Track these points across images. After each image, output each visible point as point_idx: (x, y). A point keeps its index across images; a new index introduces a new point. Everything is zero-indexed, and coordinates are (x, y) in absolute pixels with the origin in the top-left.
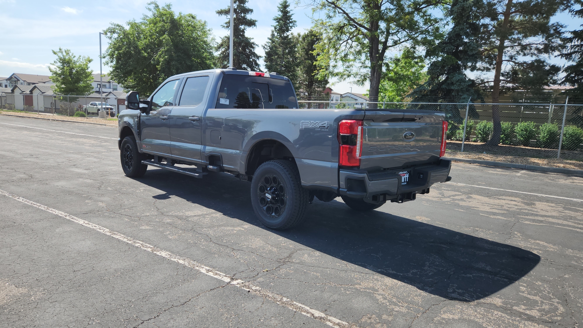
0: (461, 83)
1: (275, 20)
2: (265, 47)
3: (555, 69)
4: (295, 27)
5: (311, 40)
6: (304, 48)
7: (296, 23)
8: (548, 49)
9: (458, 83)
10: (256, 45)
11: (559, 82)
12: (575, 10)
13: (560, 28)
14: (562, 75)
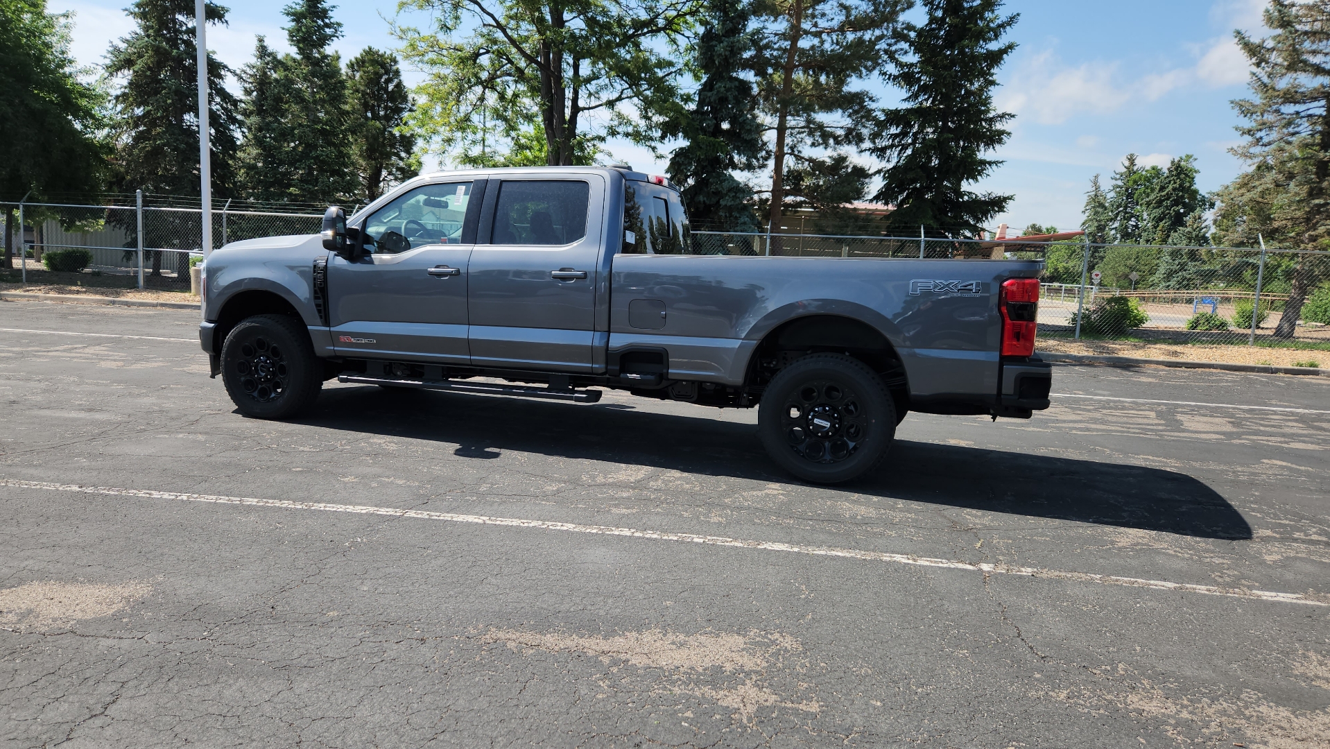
0: (736, 193)
1: (288, 14)
2: (243, 75)
3: (860, 173)
4: (340, 37)
5: (376, 73)
6: (357, 91)
7: (340, 29)
8: (852, 136)
9: (732, 194)
10: (229, 70)
11: (871, 197)
12: (888, 73)
13: (870, 103)
14: (876, 185)
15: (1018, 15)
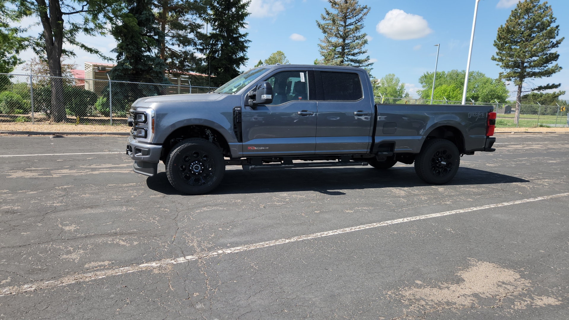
15: (251, 1)
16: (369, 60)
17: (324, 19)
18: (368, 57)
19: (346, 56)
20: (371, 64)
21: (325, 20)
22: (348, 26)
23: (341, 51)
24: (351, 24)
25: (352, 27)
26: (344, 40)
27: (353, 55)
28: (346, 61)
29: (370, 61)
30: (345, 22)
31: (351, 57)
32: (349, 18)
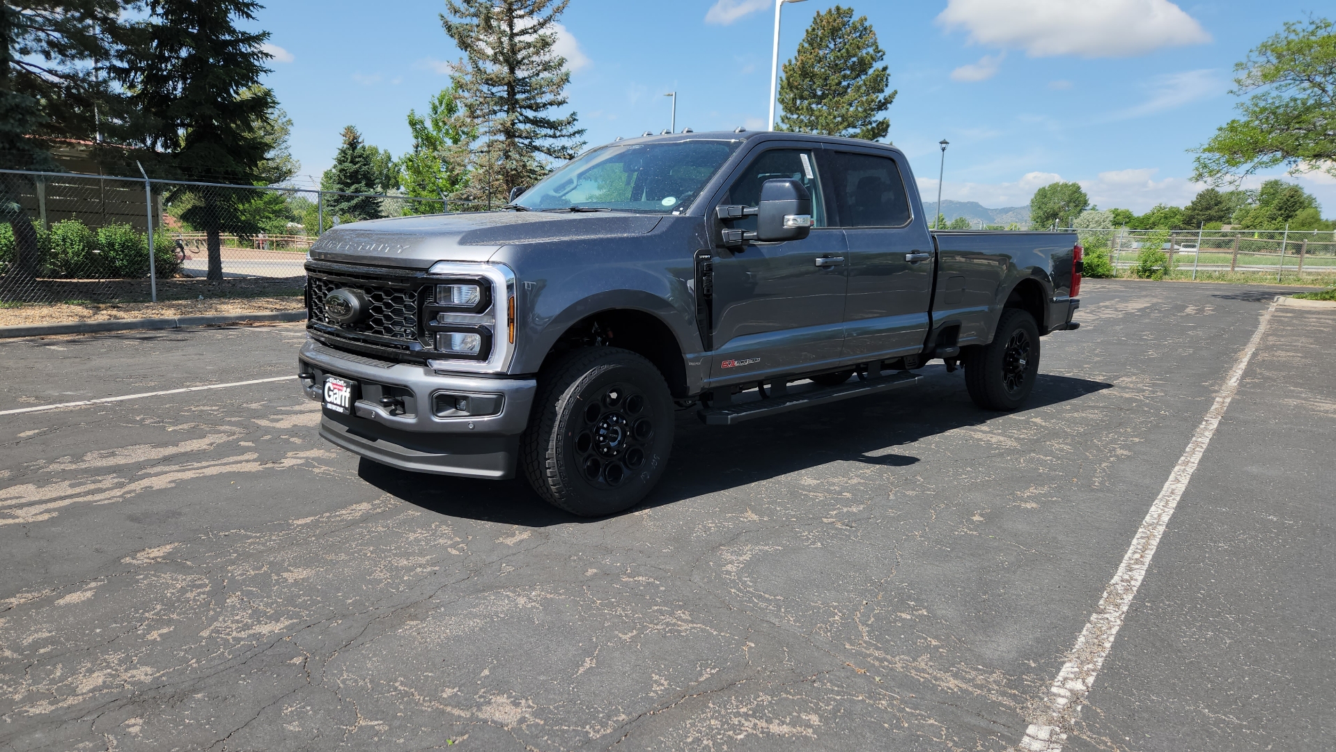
16: (575, 122)
17: (456, 12)
18: (574, 114)
19: (519, 110)
20: (580, 132)
21: (458, 14)
22: (517, 34)
23: (506, 96)
24: (523, 32)
25: (527, 38)
26: (512, 71)
27: (536, 108)
28: (520, 122)
29: (577, 126)
30: (511, 26)
31: (530, 114)
32: (521, 17)
